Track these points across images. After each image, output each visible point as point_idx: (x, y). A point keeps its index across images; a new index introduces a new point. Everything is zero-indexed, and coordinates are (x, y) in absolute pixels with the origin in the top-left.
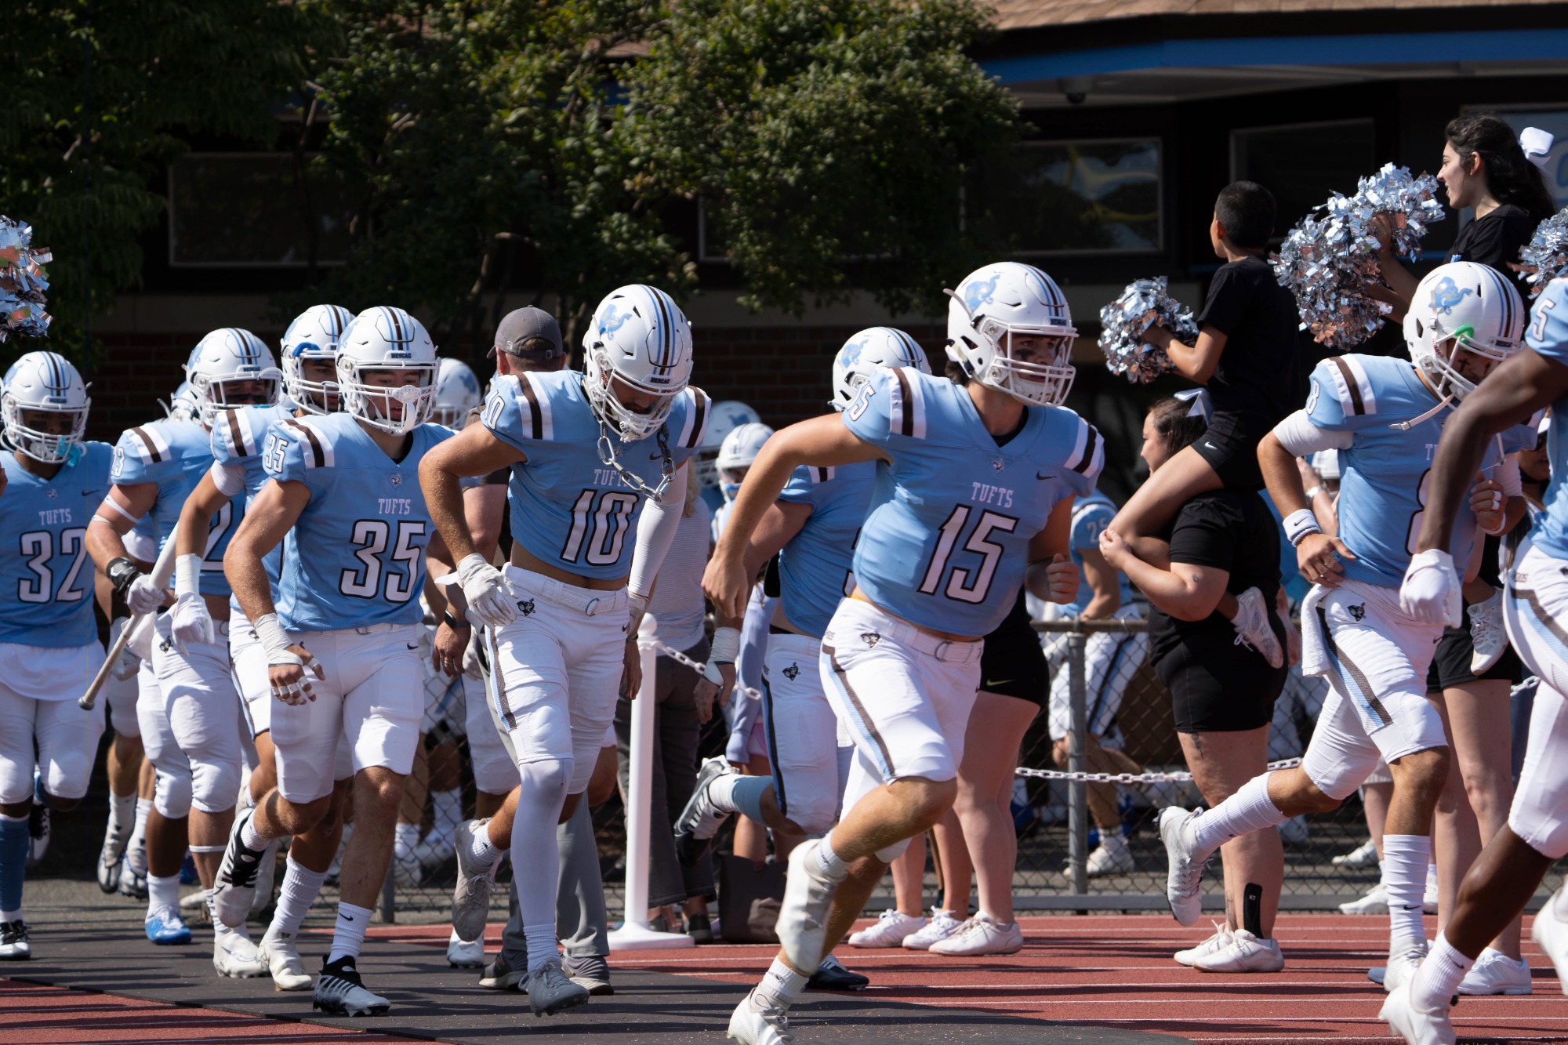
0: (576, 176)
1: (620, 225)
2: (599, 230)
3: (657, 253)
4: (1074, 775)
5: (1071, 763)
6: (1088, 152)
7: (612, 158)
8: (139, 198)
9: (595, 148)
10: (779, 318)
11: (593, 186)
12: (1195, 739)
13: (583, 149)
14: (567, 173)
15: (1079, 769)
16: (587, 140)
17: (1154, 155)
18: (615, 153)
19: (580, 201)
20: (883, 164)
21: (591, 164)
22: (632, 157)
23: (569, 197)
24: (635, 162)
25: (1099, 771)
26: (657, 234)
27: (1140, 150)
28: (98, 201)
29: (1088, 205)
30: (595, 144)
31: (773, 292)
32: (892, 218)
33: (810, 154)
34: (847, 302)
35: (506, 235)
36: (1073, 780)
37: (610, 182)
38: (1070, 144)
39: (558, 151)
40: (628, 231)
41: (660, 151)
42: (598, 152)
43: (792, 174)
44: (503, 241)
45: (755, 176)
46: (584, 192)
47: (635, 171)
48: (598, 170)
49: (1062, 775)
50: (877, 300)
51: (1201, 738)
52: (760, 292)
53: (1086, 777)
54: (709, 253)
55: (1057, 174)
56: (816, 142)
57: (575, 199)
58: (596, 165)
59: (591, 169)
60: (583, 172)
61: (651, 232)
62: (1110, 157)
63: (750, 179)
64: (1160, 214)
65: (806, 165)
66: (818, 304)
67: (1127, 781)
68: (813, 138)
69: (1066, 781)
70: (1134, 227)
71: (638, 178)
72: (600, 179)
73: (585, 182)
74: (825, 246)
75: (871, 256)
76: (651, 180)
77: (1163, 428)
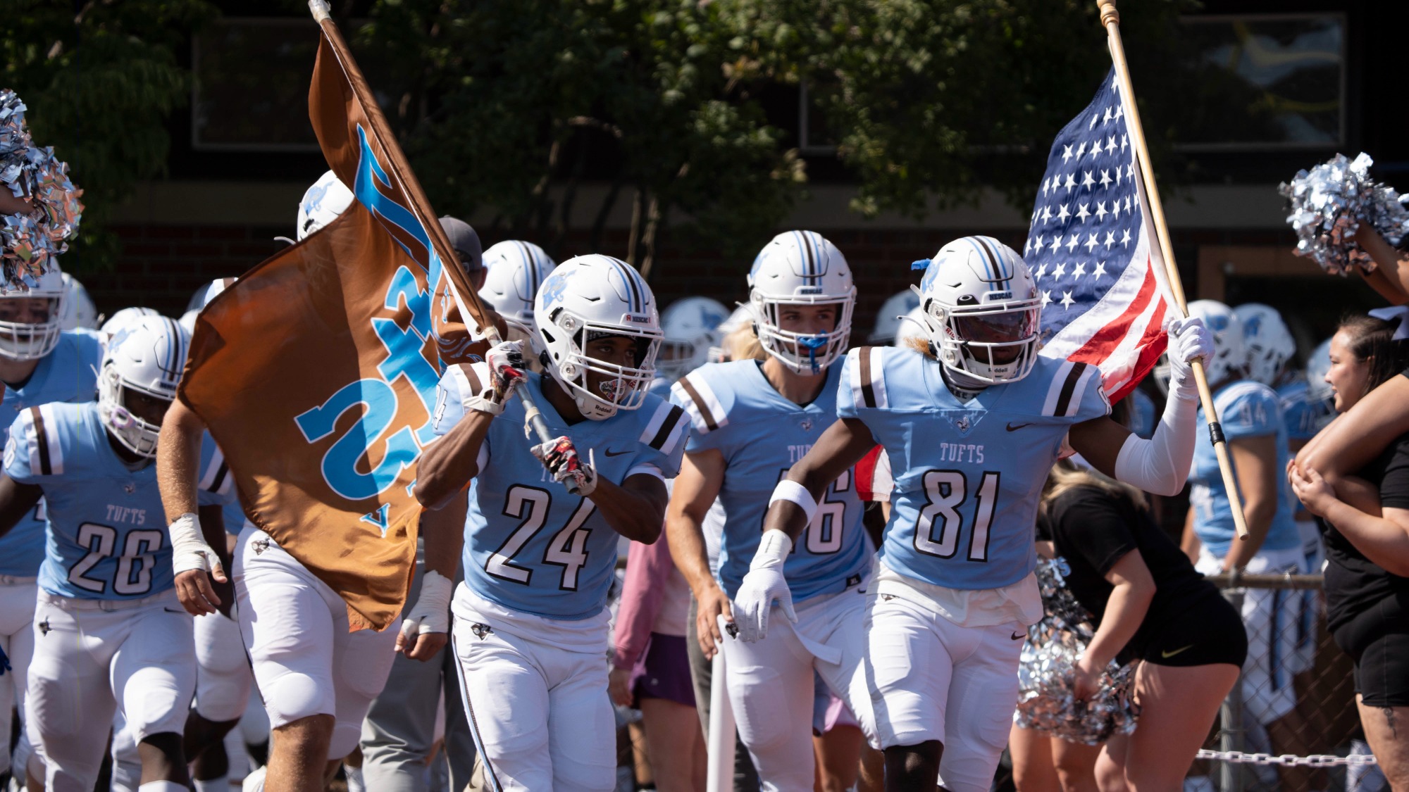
0: (667, 57)
1: (718, 114)
2: (693, 121)
3: (760, 148)
4: (1227, 755)
5: (1225, 740)
6: (1260, 30)
7: (709, 35)
8: (170, 77)
9: (688, 24)
10: (894, 220)
11: (687, 69)
12: (1388, 715)
13: (676, 25)
14: (655, 52)
15: (1233, 747)
16: (682, 14)
17: (1336, 34)
18: (711, 30)
19: (672, 86)
20: (1019, 43)
21: (685, 42)
22: (732, 36)
23: (659, 81)
24: (737, 43)
25: (1258, 751)
26: (759, 126)
27: (1320, 28)
28: (123, 79)
29: (1256, 94)
30: (689, 19)
31: (890, 191)
32: (1030, 108)
33: (938, 37)
34: (976, 203)
35: (581, 120)
36: (1226, 761)
37: (709, 66)
38: (1238, 21)
39: (647, 26)
40: (728, 122)
41: (763, 28)
42: (692, 29)
43: (919, 59)
44: (578, 128)
45: (873, 57)
46: (676, 76)
47: (735, 55)
48: (693, 50)
49: (1214, 755)
50: (1009, 200)
51: (1396, 714)
52: (876, 193)
53: (1242, 757)
54: (812, 142)
55: (1224, 57)
56: (946, 24)
57: (664, 82)
58: (689, 44)
59: (683, 49)
60: (675, 53)
61: (752, 123)
62: (1284, 36)
63: (865, 61)
64: (1341, 103)
65: (935, 46)
66: (942, 206)
67: (1290, 764)
68: (944, 17)
69: (1218, 761)
70: (1309, 118)
71: (742, 63)
72: (695, 61)
73: (677, 64)
74: (950, 138)
75: (1002, 148)
76: (754, 65)
77: (1361, 352)
